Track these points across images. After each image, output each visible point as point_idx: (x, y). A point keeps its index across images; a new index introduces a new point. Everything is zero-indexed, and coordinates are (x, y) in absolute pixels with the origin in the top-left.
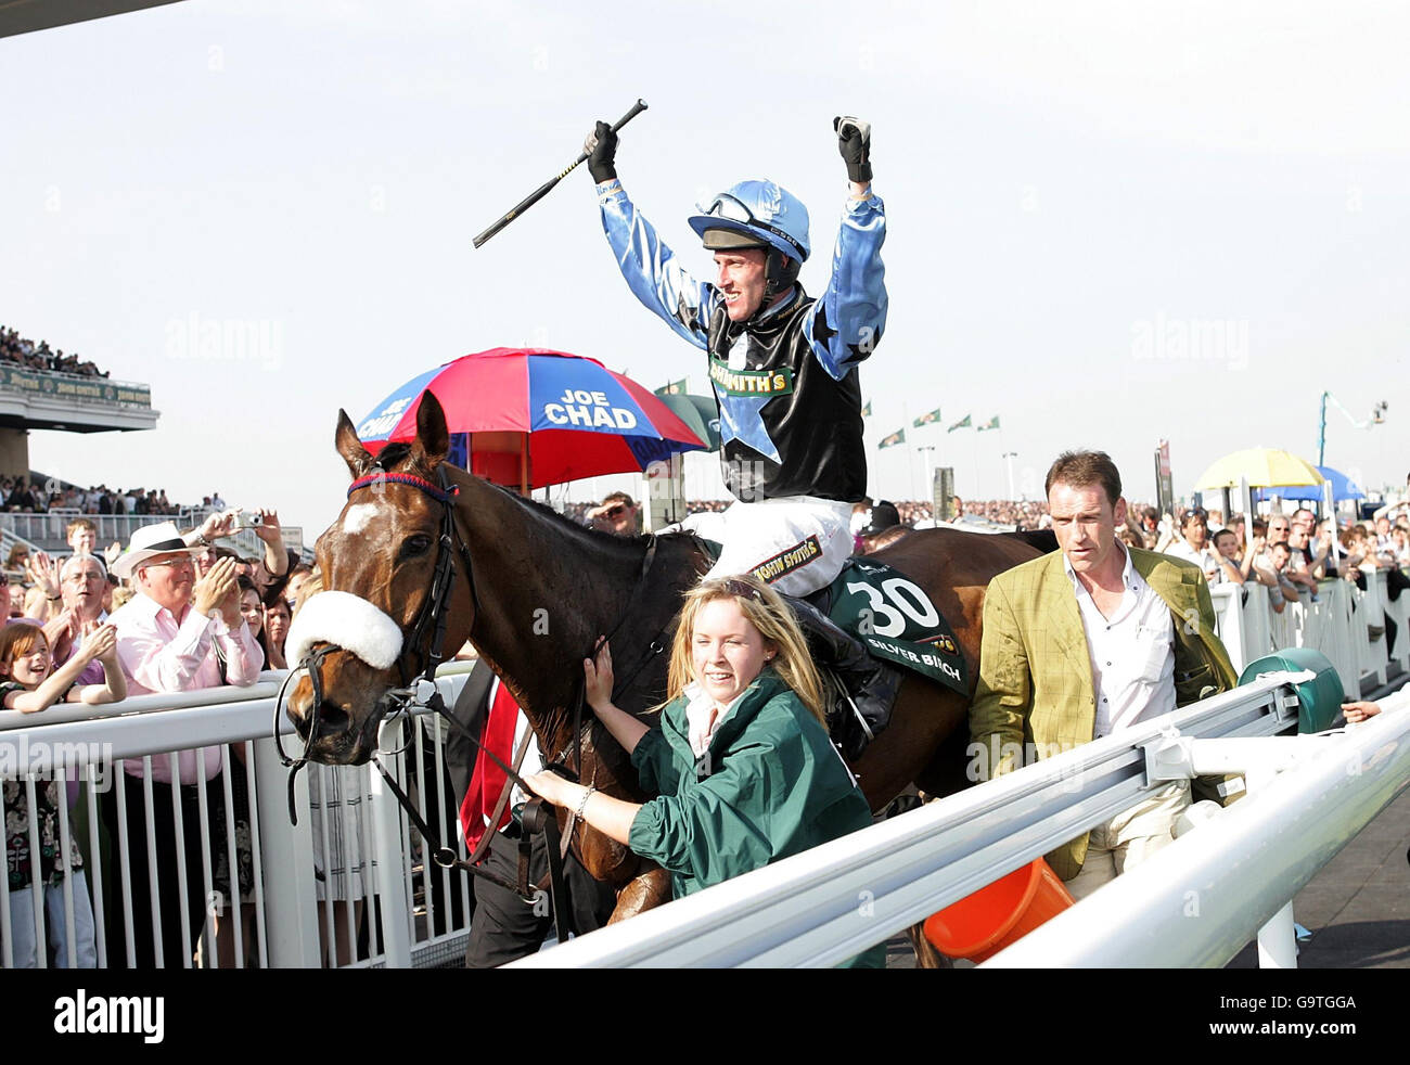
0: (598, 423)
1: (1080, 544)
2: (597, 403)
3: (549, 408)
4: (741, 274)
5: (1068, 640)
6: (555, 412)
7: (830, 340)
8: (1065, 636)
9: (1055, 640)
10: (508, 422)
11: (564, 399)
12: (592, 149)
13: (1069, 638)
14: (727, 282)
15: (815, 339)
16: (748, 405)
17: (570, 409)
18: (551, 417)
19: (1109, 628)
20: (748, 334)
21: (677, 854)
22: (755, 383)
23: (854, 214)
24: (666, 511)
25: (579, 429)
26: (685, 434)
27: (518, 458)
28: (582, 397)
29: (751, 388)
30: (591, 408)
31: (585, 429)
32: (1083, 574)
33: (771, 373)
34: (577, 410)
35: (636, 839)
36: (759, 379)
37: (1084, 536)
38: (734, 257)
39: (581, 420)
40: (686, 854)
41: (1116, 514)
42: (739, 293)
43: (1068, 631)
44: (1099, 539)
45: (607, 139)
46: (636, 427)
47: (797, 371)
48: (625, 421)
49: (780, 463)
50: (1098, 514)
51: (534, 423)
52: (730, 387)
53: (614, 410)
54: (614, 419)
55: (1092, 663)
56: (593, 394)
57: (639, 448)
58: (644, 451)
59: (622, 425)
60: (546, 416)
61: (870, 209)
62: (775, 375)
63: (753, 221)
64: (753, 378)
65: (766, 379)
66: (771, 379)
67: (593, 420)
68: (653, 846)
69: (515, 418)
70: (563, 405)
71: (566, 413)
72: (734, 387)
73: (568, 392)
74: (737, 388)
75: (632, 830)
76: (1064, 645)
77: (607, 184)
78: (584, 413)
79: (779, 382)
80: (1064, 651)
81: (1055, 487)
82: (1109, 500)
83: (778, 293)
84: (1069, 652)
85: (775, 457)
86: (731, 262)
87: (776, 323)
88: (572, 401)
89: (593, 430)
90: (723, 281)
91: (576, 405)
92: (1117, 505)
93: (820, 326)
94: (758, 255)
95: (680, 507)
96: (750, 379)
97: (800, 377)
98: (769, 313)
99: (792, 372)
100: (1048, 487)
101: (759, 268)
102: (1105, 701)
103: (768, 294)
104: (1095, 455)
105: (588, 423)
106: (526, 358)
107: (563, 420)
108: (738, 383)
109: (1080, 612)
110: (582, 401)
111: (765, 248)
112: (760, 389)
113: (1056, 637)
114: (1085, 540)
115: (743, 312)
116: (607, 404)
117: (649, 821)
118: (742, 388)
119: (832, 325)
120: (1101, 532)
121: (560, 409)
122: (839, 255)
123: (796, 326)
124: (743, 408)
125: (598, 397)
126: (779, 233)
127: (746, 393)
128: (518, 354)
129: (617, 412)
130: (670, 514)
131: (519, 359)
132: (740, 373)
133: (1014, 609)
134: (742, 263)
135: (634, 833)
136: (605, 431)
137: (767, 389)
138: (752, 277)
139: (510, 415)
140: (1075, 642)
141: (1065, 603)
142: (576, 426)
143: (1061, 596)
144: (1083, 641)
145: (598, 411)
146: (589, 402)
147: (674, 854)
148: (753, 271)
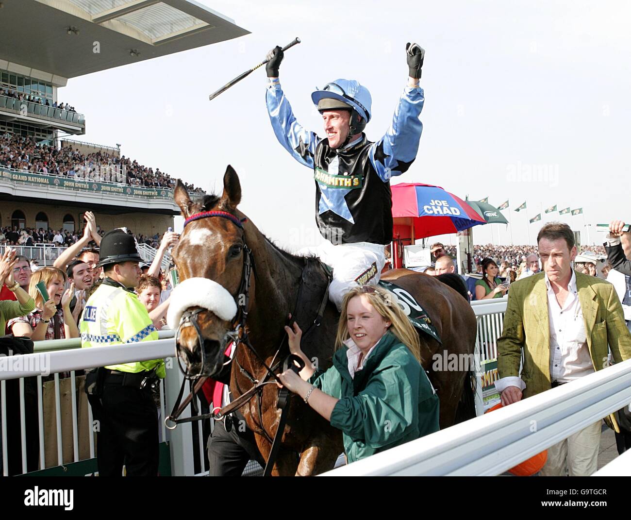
0: (445, 213)
1: (553, 267)
2: (444, 205)
3: (425, 207)
4: (336, 123)
5: (540, 316)
6: (428, 209)
7: (385, 160)
8: (539, 314)
9: (534, 315)
10: (408, 213)
11: (431, 204)
12: (270, 58)
13: (541, 314)
14: (330, 127)
15: (375, 160)
16: (339, 193)
17: (433, 207)
18: (426, 211)
19: (561, 313)
20: (339, 157)
21: (357, 427)
22: (344, 182)
23: (409, 94)
24: (466, 249)
25: (438, 216)
26: (477, 217)
27: (410, 227)
28: (438, 202)
29: (341, 184)
30: (442, 207)
31: (440, 215)
32: (554, 282)
33: (352, 177)
34: (436, 208)
35: (335, 418)
36: (346, 179)
37: (555, 264)
38: (334, 114)
39: (438, 212)
40: (362, 425)
41: (572, 254)
42: (336, 133)
43: (541, 311)
44: (562, 266)
45: (279, 53)
46: (460, 215)
47: (365, 177)
48: (456, 212)
49: (354, 223)
50: (562, 253)
51: (421, 212)
52: (330, 183)
53: (451, 208)
54: (451, 211)
55: (550, 328)
56: (442, 201)
57: (457, 223)
58: (459, 224)
59: (454, 213)
60: (424, 211)
61: (417, 94)
62: (354, 178)
63: (345, 95)
64: (343, 179)
65: (350, 179)
66: (352, 180)
67: (443, 212)
68: (344, 422)
69: (412, 212)
70: (431, 206)
71: (432, 209)
72: (332, 183)
73: (432, 201)
74: (333, 184)
75: (333, 412)
76: (538, 318)
77: (272, 79)
78: (439, 209)
79: (356, 182)
80: (537, 321)
81: (542, 240)
82: (568, 247)
83: (355, 134)
84: (540, 322)
85: (351, 220)
86: (332, 117)
87: (354, 152)
88: (434, 204)
89: (443, 215)
90: (328, 126)
91: (436, 206)
92: (572, 250)
93: (379, 153)
94: (345, 113)
95: (471, 248)
96: (341, 179)
97: (367, 180)
98: (350, 145)
99: (362, 177)
100: (538, 239)
101: (346, 121)
102: (558, 348)
103: (350, 134)
104: (562, 225)
105: (441, 213)
106: (414, 187)
107: (431, 212)
108: (334, 181)
109: (548, 303)
110: (438, 205)
111: (350, 110)
112: (346, 185)
113: (535, 313)
114: (555, 266)
115: (337, 143)
116: (448, 206)
117: (343, 408)
118: (337, 184)
119: (386, 152)
120: (563, 261)
121: (430, 208)
122: (397, 115)
123: (365, 153)
124: (335, 194)
125: (444, 203)
126: (357, 103)
127: (338, 186)
128: (411, 186)
129: (452, 209)
130: (467, 250)
131: (412, 187)
132: (336, 176)
133: (518, 298)
134: (338, 117)
135: (334, 414)
136: (448, 215)
137: (350, 185)
138: (343, 124)
139: (410, 210)
140: (543, 317)
141: (541, 297)
142: (436, 214)
143: (540, 294)
144: (547, 318)
145: (445, 209)
146: (441, 205)
147: (356, 426)
148: (343, 121)
